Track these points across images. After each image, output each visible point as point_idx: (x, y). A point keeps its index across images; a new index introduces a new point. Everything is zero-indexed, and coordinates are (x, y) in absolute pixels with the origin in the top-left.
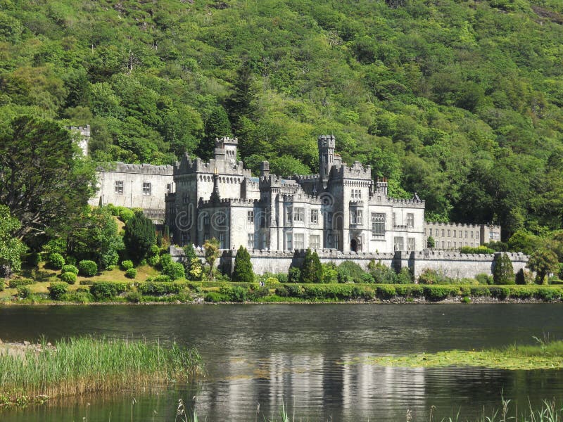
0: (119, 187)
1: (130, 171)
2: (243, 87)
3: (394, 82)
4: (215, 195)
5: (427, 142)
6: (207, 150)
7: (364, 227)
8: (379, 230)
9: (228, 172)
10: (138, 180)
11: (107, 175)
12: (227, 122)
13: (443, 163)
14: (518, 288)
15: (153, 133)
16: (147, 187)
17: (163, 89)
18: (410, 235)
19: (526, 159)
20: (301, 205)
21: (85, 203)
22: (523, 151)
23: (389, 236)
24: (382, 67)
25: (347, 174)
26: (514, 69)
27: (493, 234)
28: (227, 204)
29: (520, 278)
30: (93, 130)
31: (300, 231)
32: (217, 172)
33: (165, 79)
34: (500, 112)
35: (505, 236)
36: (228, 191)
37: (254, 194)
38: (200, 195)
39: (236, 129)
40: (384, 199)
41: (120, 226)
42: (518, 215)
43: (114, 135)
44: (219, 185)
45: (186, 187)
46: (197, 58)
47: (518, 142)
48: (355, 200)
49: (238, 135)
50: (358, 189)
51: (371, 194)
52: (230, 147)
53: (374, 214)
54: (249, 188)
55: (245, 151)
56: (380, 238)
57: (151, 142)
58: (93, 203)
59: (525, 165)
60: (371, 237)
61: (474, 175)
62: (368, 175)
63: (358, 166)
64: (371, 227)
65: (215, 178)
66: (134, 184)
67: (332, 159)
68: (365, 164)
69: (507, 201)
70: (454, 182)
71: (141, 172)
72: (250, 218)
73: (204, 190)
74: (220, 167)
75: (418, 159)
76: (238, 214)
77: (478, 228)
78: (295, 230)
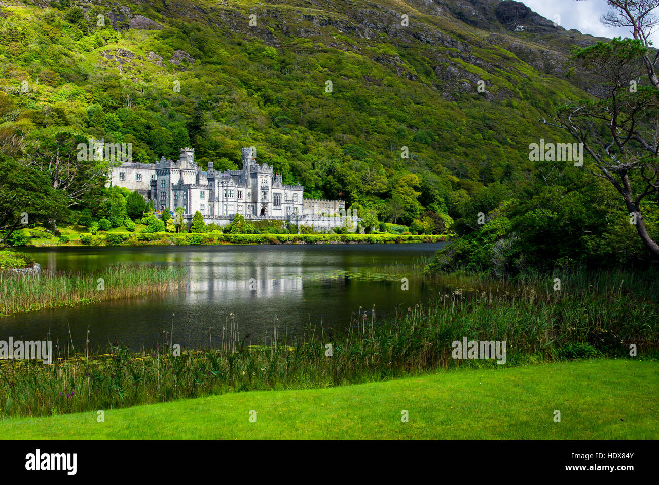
0: (122, 176)
1: (129, 167)
2: (198, 118)
3: (285, 117)
4: (181, 181)
5: (305, 152)
6: (176, 156)
7: (270, 201)
8: (277, 203)
9: (188, 168)
10: (134, 172)
11: (115, 169)
12: (188, 138)
13: (313, 165)
14: (355, 236)
15: (143, 144)
16: (139, 176)
17: (149, 118)
18: (295, 206)
19: (359, 164)
20: (232, 188)
21: (103, 186)
22: (358, 159)
23: (283, 207)
24: (278, 109)
25: (259, 170)
26: (353, 113)
27: (340, 205)
28: (188, 187)
29: (357, 231)
31: (232, 203)
32: (182, 168)
33: (150, 112)
34: (345, 136)
35: (347, 206)
36: (189, 179)
37: (204, 181)
38: (172, 181)
39: (192, 143)
40: (280, 185)
41: (124, 201)
42: (355, 195)
44: (183, 175)
45: (163, 177)
46: (168, 100)
47: (355, 154)
48: (264, 185)
49: (193, 147)
50: (265, 179)
51: (273, 183)
52: (190, 153)
53: (274, 194)
54: (201, 178)
55: (198, 155)
56: (278, 208)
57: (141, 149)
58: (107, 186)
59: (358, 166)
60: (273, 207)
61: (330, 172)
62: (271, 171)
63: (265, 166)
64: (273, 202)
65: (181, 172)
66: (132, 175)
67: (250, 161)
68: (269, 164)
69: (349, 188)
70: (319, 176)
71: (135, 167)
72: (202, 195)
73: (174, 178)
74: (183, 165)
75: (299, 163)
76: (195, 193)
77: (332, 202)
78: (229, 203)
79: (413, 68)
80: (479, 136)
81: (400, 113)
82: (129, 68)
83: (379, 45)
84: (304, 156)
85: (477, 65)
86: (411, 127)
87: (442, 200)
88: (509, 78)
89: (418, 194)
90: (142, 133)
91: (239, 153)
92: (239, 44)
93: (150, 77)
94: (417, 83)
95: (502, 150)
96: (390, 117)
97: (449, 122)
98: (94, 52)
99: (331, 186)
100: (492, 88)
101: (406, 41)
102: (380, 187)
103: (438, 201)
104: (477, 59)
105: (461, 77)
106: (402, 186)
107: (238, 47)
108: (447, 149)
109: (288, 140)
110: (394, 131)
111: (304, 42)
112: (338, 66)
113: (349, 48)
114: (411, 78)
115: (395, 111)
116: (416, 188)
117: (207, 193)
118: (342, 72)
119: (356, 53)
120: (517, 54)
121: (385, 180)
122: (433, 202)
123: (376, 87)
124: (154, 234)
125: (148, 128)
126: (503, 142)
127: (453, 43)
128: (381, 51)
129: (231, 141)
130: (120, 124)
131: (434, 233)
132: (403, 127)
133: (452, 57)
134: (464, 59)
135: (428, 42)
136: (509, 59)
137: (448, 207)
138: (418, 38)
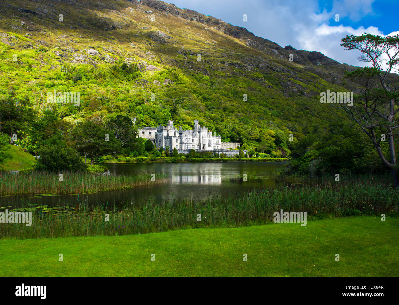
0: (143, 133)
1: (146, 129)
2: (175, 107)
3: (213, 106)
4: (168, 135)
5: (222, 121)
6: (166, 124)
7: (206, 143)
8: (209, 144)
9: (171, 129)
10: (148, 131)
11: (140, 130)
12: (171, 116)
13: (226, 127)
14: (245, 158)
15: (152, 119)
16: (150, 133)
17: (155, 108)
18: (218, 145)
19: (246, 126)
20: (190, 138)
21: (135, 137)
22: (246, 124)
23: (212, 146)
24: (210, 102)
25: (202, 130)
27: (238, 145)
28: (171, 137)
29: (246, 156)
30: (137, 119)
31: (190, 144)
32: (168, 129)
33: (155, 105)
34: (240, 114)
35: (241, 145)
36: (171, 134)
37: (178, 135)
38: (164, 135)
39: (173, 118)
40: (211, 136)
41: (144, 143)
43: (142, 120)
44: (169, 132)
45: (160, 133)
46: (162, 100)
47: (245, 122)
48: (204, 136)
49: (173, 120)
50: (204, 133)
51: (208, 135)
52: (172, 123)
53: (208, 140)
54: (176, 133)
55: (175, 123)
56: (210, 146)
57: (152, 122)
58: (137, 137)
59: (246, 127)
60: (208, 146)
61: (233, 130)
62: (207, 130)
63: (204, 128)
65: (168, 131)
66: (147, 132)
67: (198, 126)
68: (206, 127)
69: (242, 137)
70: (228, 132)
71: (148, 129)
72: (177, 141)
73: (165, 134)
74: (169, 128)
75: (219, 126)
76: (174, 140)
77: (234, 143)
78: (189, 144)
79: (270, 83)
80: (302, 113)
81: (265, 103)
82: (146, 87)
83: (255, 73)
84: (222, 123)
85: (300, 81)
86: (270, 109)
87: (285, 142)
88: (315, 86)
89: (273, 139)
90: (152, 114)
91: (193, 122)
92: (193, 75)
93: (155, 91)
94: (272, 89)
95: (313, 119)
96: (260, 105)
97: (287, 107)
98: (132, 81)
99: (234, 136)
100: (308, 90)
101: (267, 71)
102: (256, 136)
103: (283, 142)
104: (300, 78)
105: (293, 86)
106: (266, 136)
107: (192, 76)
108: (287, 119)
109: (214, 116)
110: (262, 111)
111: (221, 73)
112: (236, 83)
113: (241, 75)
114: (269, 87)
115: (262, 102)
116: (273, 137)
117: (179, 140)
119: (244, 77)
120: (318, 75)
121: (258, 133)
122: (281, 143)
123: (253, 92)
124: (156, 158)
125: (154, 112)
126: (313, 115)
127: (288, 71)
128: (255, 76)
129: (189, 117)
130: (143, 111)
131: (282, 157)
132: (266, 109)
133: (288, 77)
134: (294, 78)
135: (277, 71)
136: (315, 77)
137: (288, 145)
138: (273, 70)
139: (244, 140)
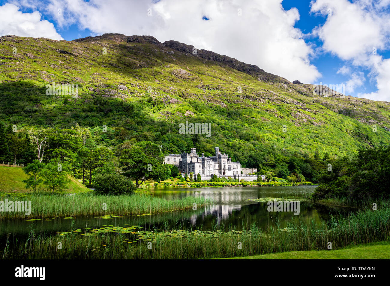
0: (169, 159)
1: (171, 156)
3: (230, 135)
4: (191, 161)
6: (189, 151)
8: (230, 169)
9: (194, 156)
10: (173, 158)
11: (166, 157)
12: (193, 144)
13: (243, 154)
14: (263, 183)
16: (175, 159)
17: (178, 137)
18: (237, 171)
19: (262, 153)
20: (212, 164)
21: (162, 164)
22: (261, 151)
23: (232, 171)
24: (227, 132)
25: (222, 156)
27: (255, 170)
28: (194, 163)
29: (264, 181)
30: (162, 146)
31: (212, 170)
32: (192, 156)
34: (255, 142)
35: (258, 171)
36: (194, 160)
37: (200, 161)
38: (188, 161)
39: (195, 146)
40: (231, 162)
41: (170, 169)
42: (261, 166)
43: (167, 147)
44: (192, 159)
45: (184, 159)
47: (260, 149)
48: (224, 162)
50: (225, 160)
51: (228, 161)
52: (194, 150)
53: (228, 166)
54: (199, 160)
55: (198, 151)
56: (230, 171)
57: (175, 149)
60: (228, 171)
61: (250, 156)
62: (227, 157)
63: (225, 154)
64: (228, 169)
65: (191, 157)
66: (172, 159)
67: (219, 153)
69: (258, 163)
70: (246, 158)
71: (174, 156)
72: (200, 166)
73: (189, 160)
74: (192, 155)
75: (237, 153)
76: (197, 166)
77: (252, 169)
78: (210, 170)
79: (282, 114)
80: (312, 140)
81: (277, 132)
82: (170, 118)
83: (267, 105)
84: (239, 150)
85: (309, 111)
86: (282, 137)
87: (298, 168)
88: (323, 116)
89: (288, 165)
90: (176, 143)
91: (213, 149)
92: (211, 107)
94: (284, 119)
95: (323, 146)
96: (273, 134)
97: (299, 135)
98: (157, 113)
99: (251, 162)
100: (316, 120)
101: (279, 103)
102: (272, 162)
103: (297, 168)
104: (308, 109)
105: (302, 116)
106: (281, 162)
107: (211, 109)
108: (299, 146)
109: (232, 144)
110: (275, 139)
111: (236, 105)
112: (251, 114)
113: (255, 106)
114: (281, 118)
115: (275, 131)
116: (287, 163)
117: (201, 166)
118: (253, 116)
119: (258, 109)
120: (325, 106)
121: (274, 160)
122: (295, 168)
123: (267, 121)
124: (182, 182)
125: (178, 140)
126: (323, 143)
127: (298, 103)
128: (268, 107)
129: (210, 145)
130: (167, 139)
131: (296, 182)
132: (279, 137)
133: (298, 108)
134: (303, 109)
135: (287, 103)
136: (322, 109)
137: (302, 171)
138: (283, 102)
139: (261, 165)
